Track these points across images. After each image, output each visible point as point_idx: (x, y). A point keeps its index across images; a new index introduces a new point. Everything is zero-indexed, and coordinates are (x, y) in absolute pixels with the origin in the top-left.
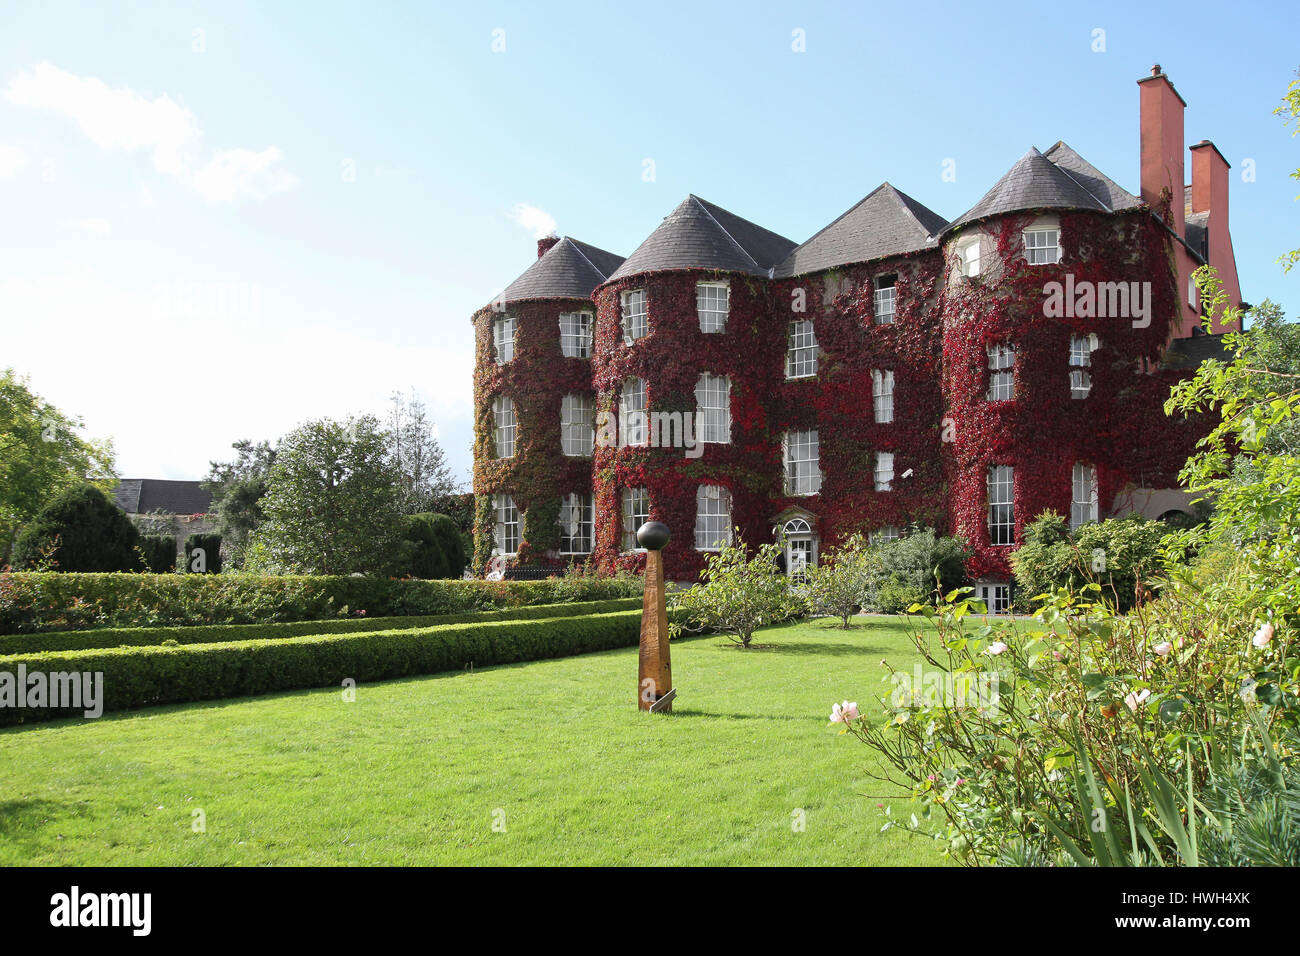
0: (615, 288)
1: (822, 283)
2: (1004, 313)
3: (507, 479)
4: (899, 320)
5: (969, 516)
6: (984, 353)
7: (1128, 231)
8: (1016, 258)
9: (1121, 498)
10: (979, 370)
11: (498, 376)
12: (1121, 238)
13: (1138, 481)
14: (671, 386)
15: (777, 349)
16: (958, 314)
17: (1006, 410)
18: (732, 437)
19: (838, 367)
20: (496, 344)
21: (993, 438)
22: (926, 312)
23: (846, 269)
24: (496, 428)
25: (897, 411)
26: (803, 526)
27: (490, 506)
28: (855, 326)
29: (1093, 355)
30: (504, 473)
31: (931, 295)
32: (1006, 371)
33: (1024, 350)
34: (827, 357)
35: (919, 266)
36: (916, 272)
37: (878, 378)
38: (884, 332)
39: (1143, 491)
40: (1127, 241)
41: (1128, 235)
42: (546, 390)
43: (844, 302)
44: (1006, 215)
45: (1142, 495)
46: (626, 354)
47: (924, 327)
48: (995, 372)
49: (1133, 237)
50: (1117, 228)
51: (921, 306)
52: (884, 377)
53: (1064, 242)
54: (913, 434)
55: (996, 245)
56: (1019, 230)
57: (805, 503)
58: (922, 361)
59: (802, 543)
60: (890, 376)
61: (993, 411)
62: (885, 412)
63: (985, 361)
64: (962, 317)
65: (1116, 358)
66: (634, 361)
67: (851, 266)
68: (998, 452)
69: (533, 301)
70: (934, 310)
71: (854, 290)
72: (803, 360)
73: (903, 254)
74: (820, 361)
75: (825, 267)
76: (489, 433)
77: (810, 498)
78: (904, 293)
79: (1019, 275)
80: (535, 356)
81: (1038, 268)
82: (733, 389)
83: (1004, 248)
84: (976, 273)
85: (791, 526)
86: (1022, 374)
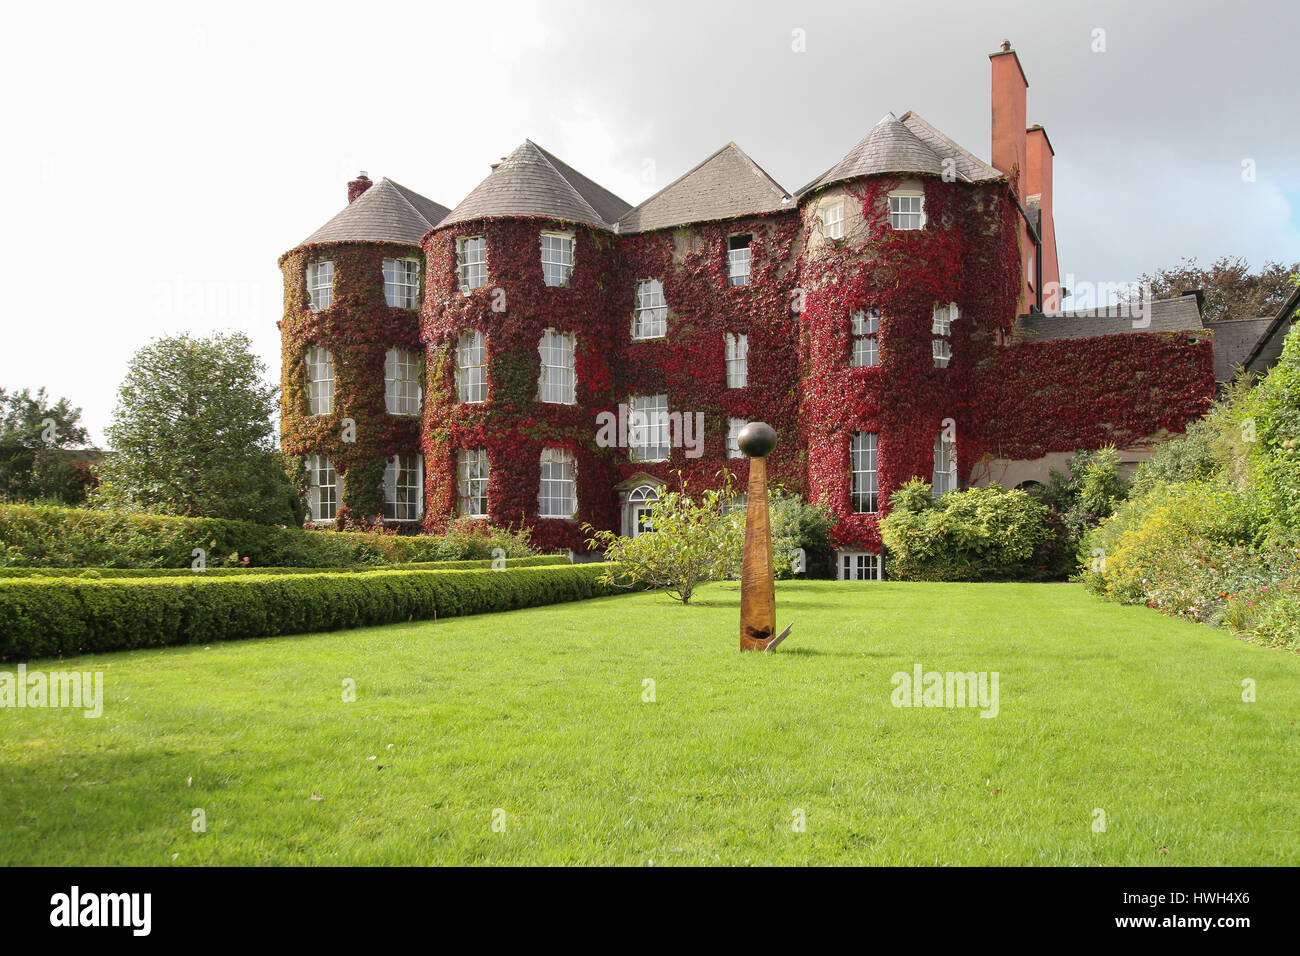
0: (448, 234)
1: (672, 240)
2: (869, 278)
3: (324, 439)
4: (754, 282)
5: (831, 483)
6: (847, 317)
7: (987, 202)
8: (881, 222)
9: (978, 468)
10: (843, 335)
11: (313, 324)
12: (980, 208)
13: (995, 452)
14: (512, 341)
15: (625, 308)
16: (819, 277)
17: (870, 376)
18: (578, 398)
19: (688, 329)
20: (310, 289)
21: (858, 404)
22: (782, 275)
23: (697, 227)
24: (309, 381)
25: (751, 378)
26: (653, 494)
27: (302, 468)
28: (706, 286)
29: (953, 324)
30: (320, 431)
31: (787, 257)
32: (869, 337)
33: (889, 316)
34: (677, 319)
35: (775, 227)
36: (771, 234)
37: (730, 340)
38: (738, 294)
39: (1000, 462)
40: (986, 212)
41: (987, 206)
42: (367, 341)
43: (695, 260)
44: (871, 177)
45: (999, 464)
46: (462, 305)
47: (781, 291)
48: (859, 337)
49: (992, 208)
50: (976, 198)
51: (776, 269)
52: (737, 341)
53: (928, 208)
54: (768, 400)
55: (860, 208)
56: (885, 194)
57: (652, 470)
58: (778, 325)
59: (649, 512)
60: (744, 340)
61: (856, 377)
62: (738, 376)
63: (849, 326)
64: (824, 280)
65: (975, 329)
66: (472, 313)
67: (703, 224)
68: (863, 419)
69: (353, 243)
70: (789, 275)
71: (706, 249)
72: (650, 320)
73: (758, 215)
74: (670, 322)
75: (675, 224)
76: (301, 387)
77: (658, 465)
78: (759, 255)
79: (884, 239)
80: (356, 303)
81: (901, 234)
82: (578, 347)
83: (869, 211)
84: (839, 236)
85: (638, 494)
86: (887, 341)
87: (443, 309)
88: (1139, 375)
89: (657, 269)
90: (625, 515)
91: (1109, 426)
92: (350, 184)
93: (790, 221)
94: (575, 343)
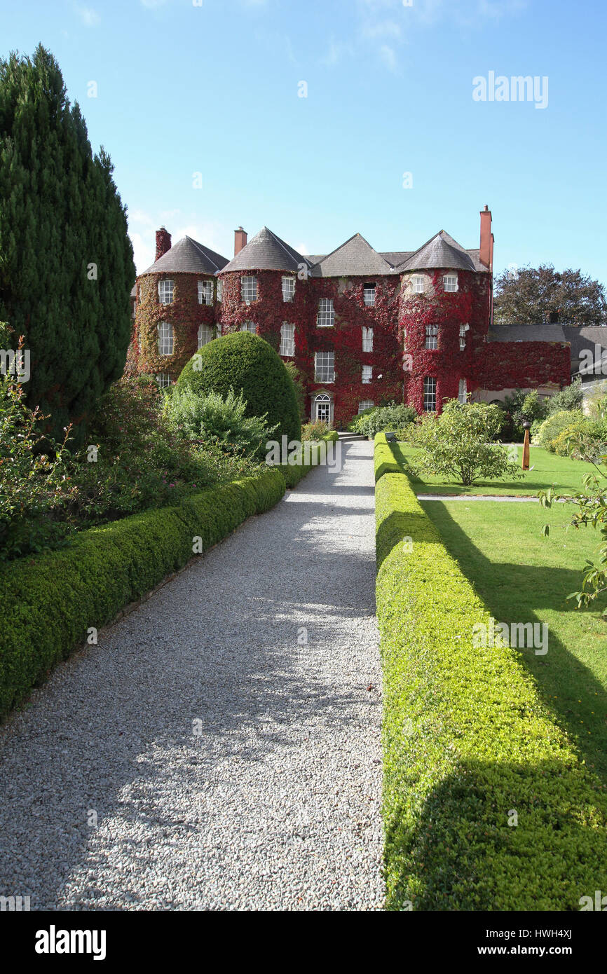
0: (237, 275)
1: (338, 282)
2: (435, 312)
3: (169, 367)
4: (377, 305)
5: (416, 398)
6: (424, 328)
7: (482, 281)
8: (440, 288)
10: (422, 335)
11: (163, 311)
12: (479, 283)
13: (482, 387)
14: (269, 327)
15: (313, 312)
16: (411, 308)
17: (434, 354)
18: (295, 353)
19: (345, 324)
20: (159, 293)
21: (429, 365)
22: (390, 304)
23: (350, 278)
24: (158, 338)
25: (375, 347)
26: (326, 398)
28: (354, 305)
29: (466, 332)
30: (167, 363)
31: (392, 295)
32: (433, 336)
33: (443, 328)
34: (340, 319)
35: (387, 281)
36: (386, 284)
37: (365, 331)
38: (370, 310)
40: (481, 285)
41: (482, 282)
42: (191, 321)
43: (349, 293)
44: (435, 269)
45: (484, 392)
46: (245, 309)
47: (390, 310)
48: (429, 336)
49: (484, 283)
50: (477, 278)
51: (388, 300)
52: (368, 330)
53: (459, 283)
54: (383, 359)
55: (431, 281)
56: (442, 276)
57: (327, 387)
58: (388, 326)
59: (324, 406)
60: (371, 331)
61: (429, 354)
62: (368, 346)
63: (425, 331)
64: (413, 310)
65: (474, 334)
66: (250, 313)
67: (354, 276)
68: (431, 372)
69: (185, 273)
70: (394, 303)
71: (354, 288)
72: (326, 318)
73: (380, 275)
74: (336, 320)
75: (340, 275)
77: (329, 385)
78: (380, 293)
79: (441, 296)
80: (186, 303)
81: (449, 294)
82: (296, 330)
83: (435, 283)
84: (421, 292)
85: (319, 398)
86: (441, 339)
87: (234, 309)
88: (542, 359)
89: (329, 294)
90: (313, 407)
91: (529, 379)
92: (157, 232)
93: (395, 280)
94: (294, 328)
